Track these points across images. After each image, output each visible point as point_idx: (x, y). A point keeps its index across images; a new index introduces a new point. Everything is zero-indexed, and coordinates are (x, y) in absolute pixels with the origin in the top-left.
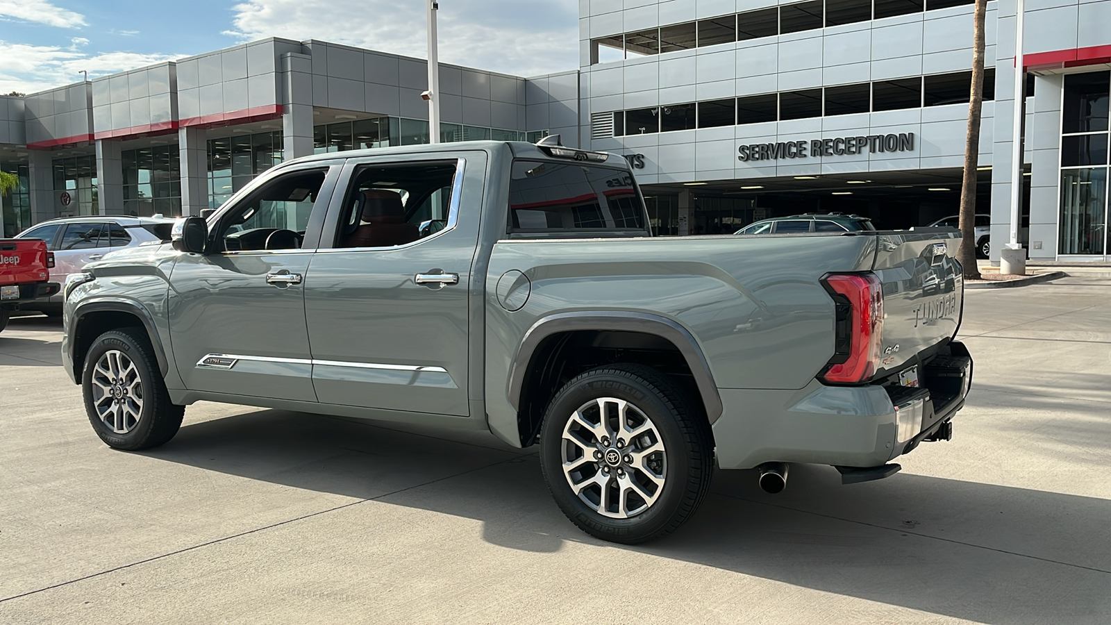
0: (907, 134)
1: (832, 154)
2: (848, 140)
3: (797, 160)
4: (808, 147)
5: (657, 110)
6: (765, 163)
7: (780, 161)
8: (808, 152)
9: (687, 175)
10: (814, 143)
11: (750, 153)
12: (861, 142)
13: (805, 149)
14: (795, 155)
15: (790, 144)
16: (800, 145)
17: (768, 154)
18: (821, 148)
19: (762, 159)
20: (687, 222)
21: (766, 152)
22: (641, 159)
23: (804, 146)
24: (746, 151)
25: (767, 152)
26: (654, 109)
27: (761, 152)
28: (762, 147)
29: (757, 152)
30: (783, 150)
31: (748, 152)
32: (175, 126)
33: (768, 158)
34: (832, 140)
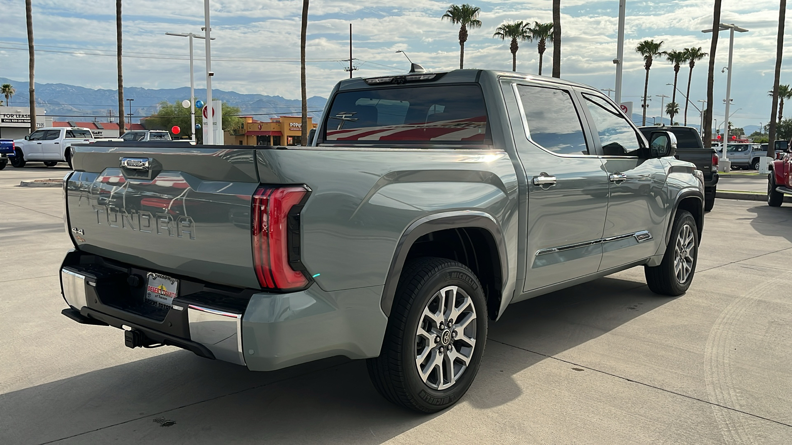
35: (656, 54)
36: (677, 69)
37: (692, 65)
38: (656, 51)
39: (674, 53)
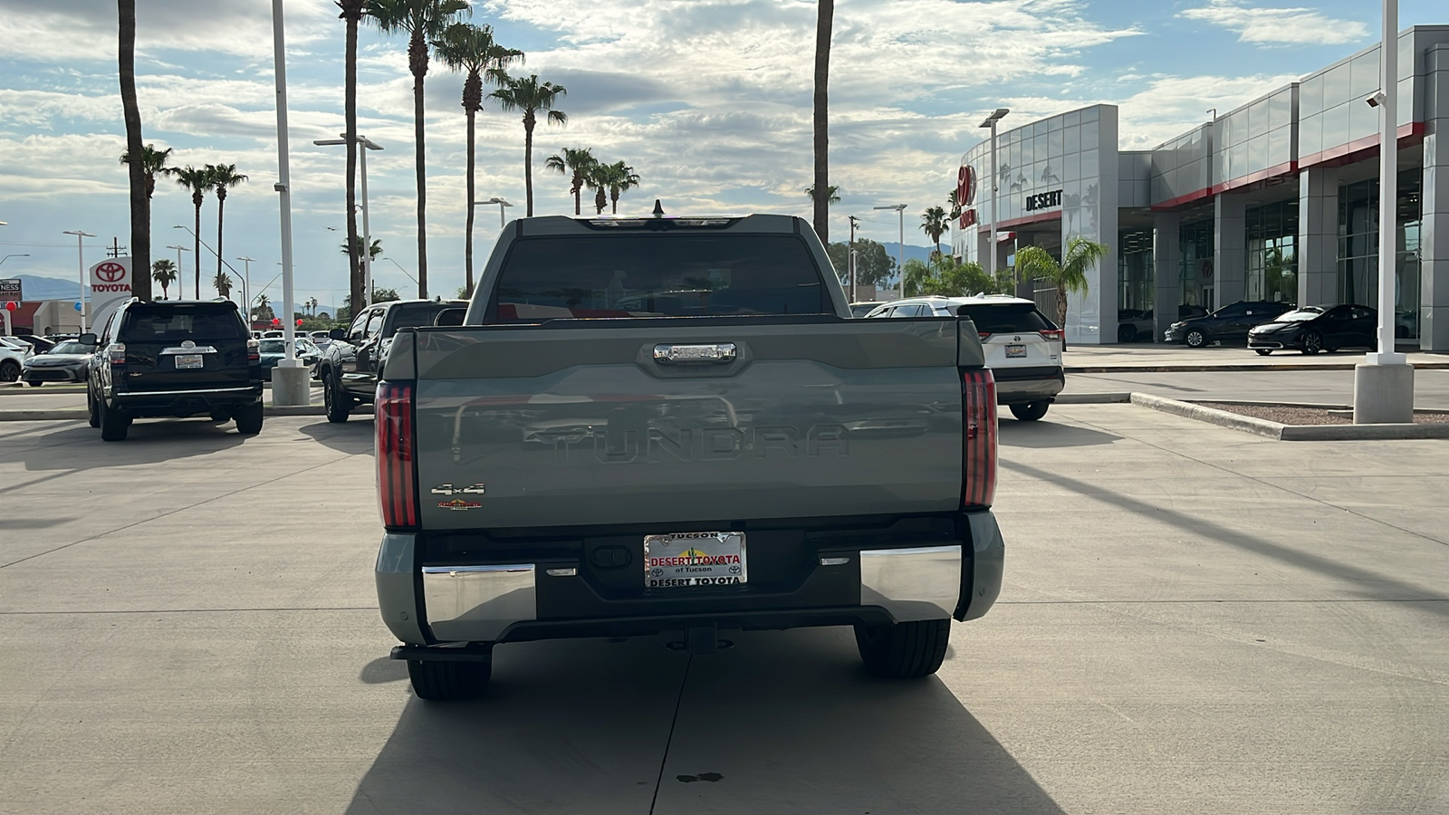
32: (1295, 171)
35: (160, 171)
36: (198, 199)
37: (222, 195)
38: (159, 166)
39: (190, 170)
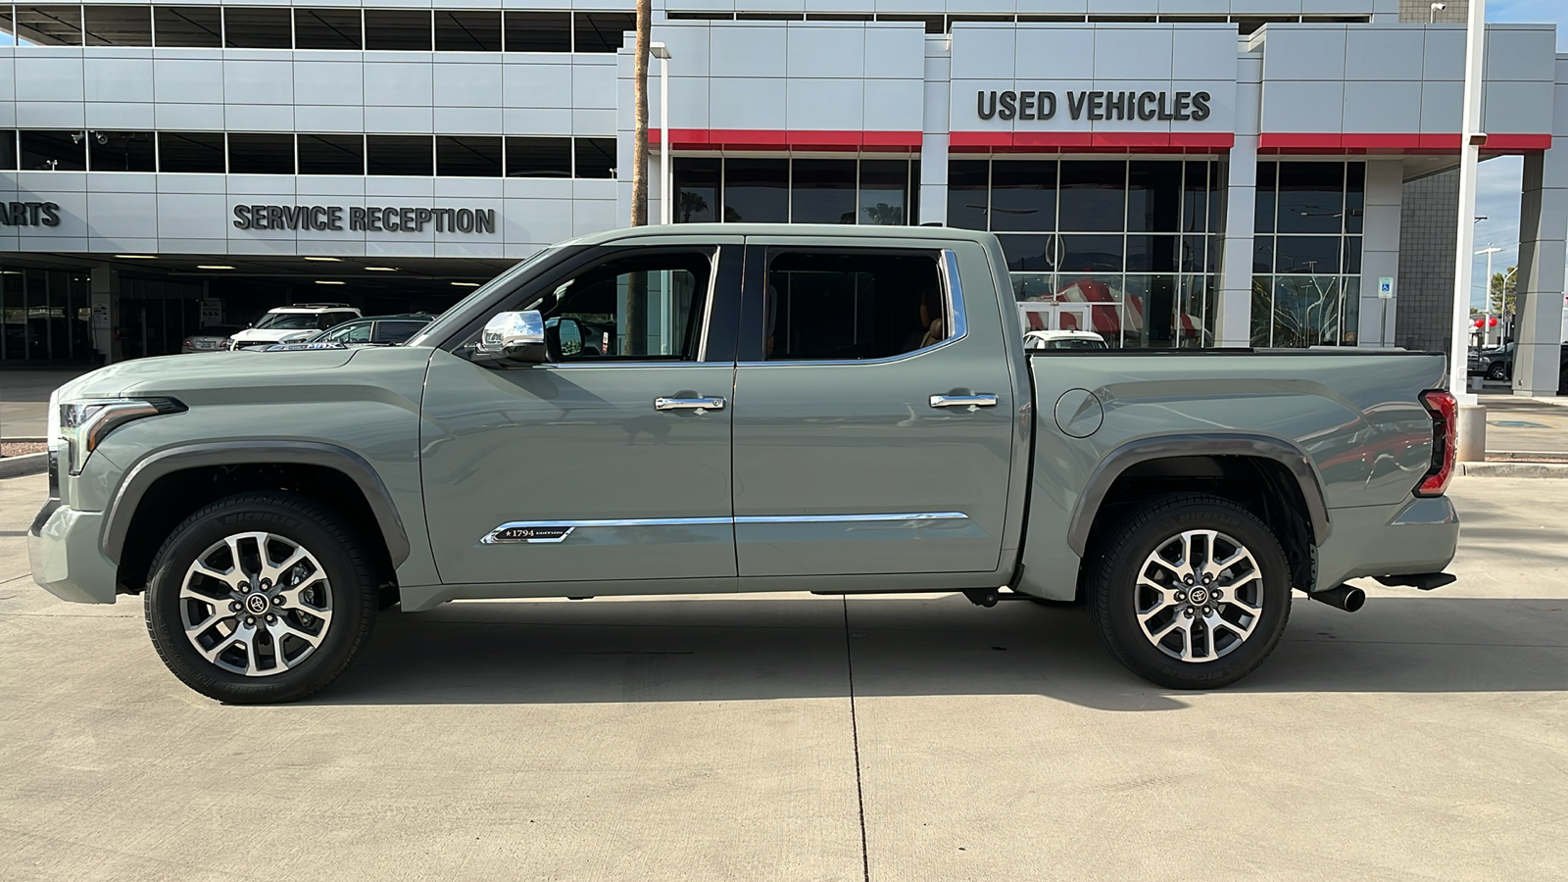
0: (486, 211)
1: (380, 229)
2: (405, 212)
3: (328, 234)
4: (346, 216)
5: (81, 135)
6: (277, 233)
7: (302, 233)
8: (345, 223)
9: (139, 243)
10: (354, 211)
11: (250, 217)
12: (424, 216)
13: (340, 218)
14: (322, 227)
15: (318, 210)
16: (333, 212)
17: (282, 221)
18: (363, 219)
19: (273, 228)
20: (108, 316)
21: (278, 217)
22: (53, 211)
23: (338, 214)
24: (245, 214)
25: (280, 217)
26: (77, 133)
27: (271, 218)
28: (273, 210)
29: (264, 217)
30: (306, 217)
31: (250, 216)
33: (282, 228)
34: (380, 210)
